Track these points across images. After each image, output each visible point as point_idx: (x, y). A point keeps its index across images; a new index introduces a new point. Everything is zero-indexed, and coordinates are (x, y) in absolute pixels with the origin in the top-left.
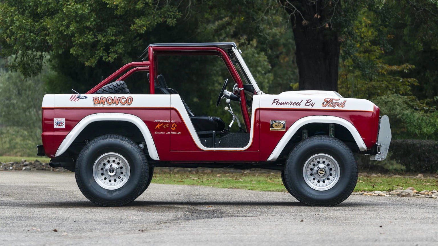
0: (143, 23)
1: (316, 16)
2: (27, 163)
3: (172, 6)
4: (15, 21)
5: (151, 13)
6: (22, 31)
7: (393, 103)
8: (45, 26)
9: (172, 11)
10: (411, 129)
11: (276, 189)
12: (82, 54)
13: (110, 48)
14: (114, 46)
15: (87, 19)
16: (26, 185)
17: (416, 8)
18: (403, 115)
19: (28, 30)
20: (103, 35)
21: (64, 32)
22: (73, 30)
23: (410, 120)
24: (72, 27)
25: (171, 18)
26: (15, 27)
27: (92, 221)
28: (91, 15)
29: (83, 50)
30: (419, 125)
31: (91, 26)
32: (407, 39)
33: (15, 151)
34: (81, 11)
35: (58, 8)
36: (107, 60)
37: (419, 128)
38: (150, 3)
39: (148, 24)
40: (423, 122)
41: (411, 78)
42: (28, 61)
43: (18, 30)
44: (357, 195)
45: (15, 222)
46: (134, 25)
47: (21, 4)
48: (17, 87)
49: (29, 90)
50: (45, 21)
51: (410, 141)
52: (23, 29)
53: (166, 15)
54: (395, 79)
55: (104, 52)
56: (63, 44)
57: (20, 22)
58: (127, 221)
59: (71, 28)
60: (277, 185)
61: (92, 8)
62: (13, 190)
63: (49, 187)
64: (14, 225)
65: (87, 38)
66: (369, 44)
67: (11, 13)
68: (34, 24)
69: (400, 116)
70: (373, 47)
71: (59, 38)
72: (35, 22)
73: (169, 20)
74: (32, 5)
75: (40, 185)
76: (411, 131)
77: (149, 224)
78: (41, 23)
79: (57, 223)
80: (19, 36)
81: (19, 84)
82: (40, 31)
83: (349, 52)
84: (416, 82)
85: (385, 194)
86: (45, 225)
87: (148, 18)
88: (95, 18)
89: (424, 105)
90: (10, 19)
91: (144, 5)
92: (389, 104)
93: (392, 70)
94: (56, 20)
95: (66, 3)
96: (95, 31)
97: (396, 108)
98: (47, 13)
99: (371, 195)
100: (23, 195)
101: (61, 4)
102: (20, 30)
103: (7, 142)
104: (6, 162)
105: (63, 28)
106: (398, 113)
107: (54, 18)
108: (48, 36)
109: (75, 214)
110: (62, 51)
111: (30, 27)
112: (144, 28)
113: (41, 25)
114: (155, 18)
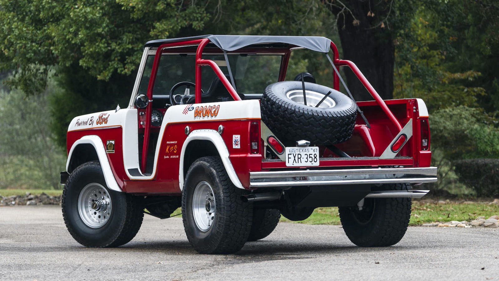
0: (165, 27)
1: (369, 14)
2: (32, 196)
3: (198, 7)
4: (14, 29)
5: (174, 15)
6: (22, 41)
7: (459, 116)
8: (50, 35)
9: (199, 13)
10: (482, 146)
11: (332, 221)
12: (93, 66)
13: (127, 58)
14: (131, 56)
15: (99, 25)
16: (29, 223)
17: (483, 5)
18: (472, 130)
19: (29, 39)
20: (118, 43)
21: (72, 40)
22: (82, 37)
23: (480, 136)
24: (80, 34)
25: (198, 20)
26: (14, 37)
27: (110, 269)
28: (102, 20)
29: (94, 61)
30: (490, 141)
31: (103, 33)
32: (469, 42)
33: (19, 183)
34: (91, 15)
35: (64, 13)
36: (123, 73)
37: (490, 145)
38: (173, 4)
39: (171, 28)
40: (495, 138)
41: (477, 87)
42: (30, 76)
43: (17, 40)
44: (429, 226)
45: (13, 272)
46: (155, 30)
47: (21, 10)
48: (21, 110)
49: (34, 114)
50: (49, 28)
51: (481, 161)
52: (24, 39)
53: (191, 17)
54: (459, 89)
55: (120, 63)
56: (72, 55)
57: (20, 30)
58: (155, 268)
59: (80, 36)
60: (331, 216)
61: (104, 11)
62: (13, 230)
63: (56, 226)
64: (11, 276)
65: (99, 47)
66: (427, 49)
67: (9, 20)
68: (37, 32)
69: (468, 131)
70: (432, 51)
71: (66, 48)
72: (38, 30)
73: (195, 23)
74: (34, 10)
75: (46, 222)
76: (482, 148)
77: (183, 272)
78: (45, 30)
79: (67, 272)
80: (19, 46)
81: (23, 107)
82: (43, 40)
83: (407, 57)
84: (483, 92)
85: (464, 225)
86: (51, 276)
87: (170, 21)
88: (108, 23)
89: (494, 118)
90: (8, 27)
91: (165, 5)
92: (454, 118)
93: (454, 79)
94: (62, 27)
95: (74, 6)
96: (108, 39)
97: (463, 123)
98: (51, 19)
99: (447, 226)
100: (25, 236)
101: (67, 8)
102: (20, 39)
103: (10, 173)
104: (7, 196)
105: (71, 35)
106: (465, 128)
107: (60, 24)
108: (53, 46)
109: (89, 260)
110: (69, 63)
111: (32, 36)
112: (166, 34)
113: (45, 34)
114: (179, 21)
